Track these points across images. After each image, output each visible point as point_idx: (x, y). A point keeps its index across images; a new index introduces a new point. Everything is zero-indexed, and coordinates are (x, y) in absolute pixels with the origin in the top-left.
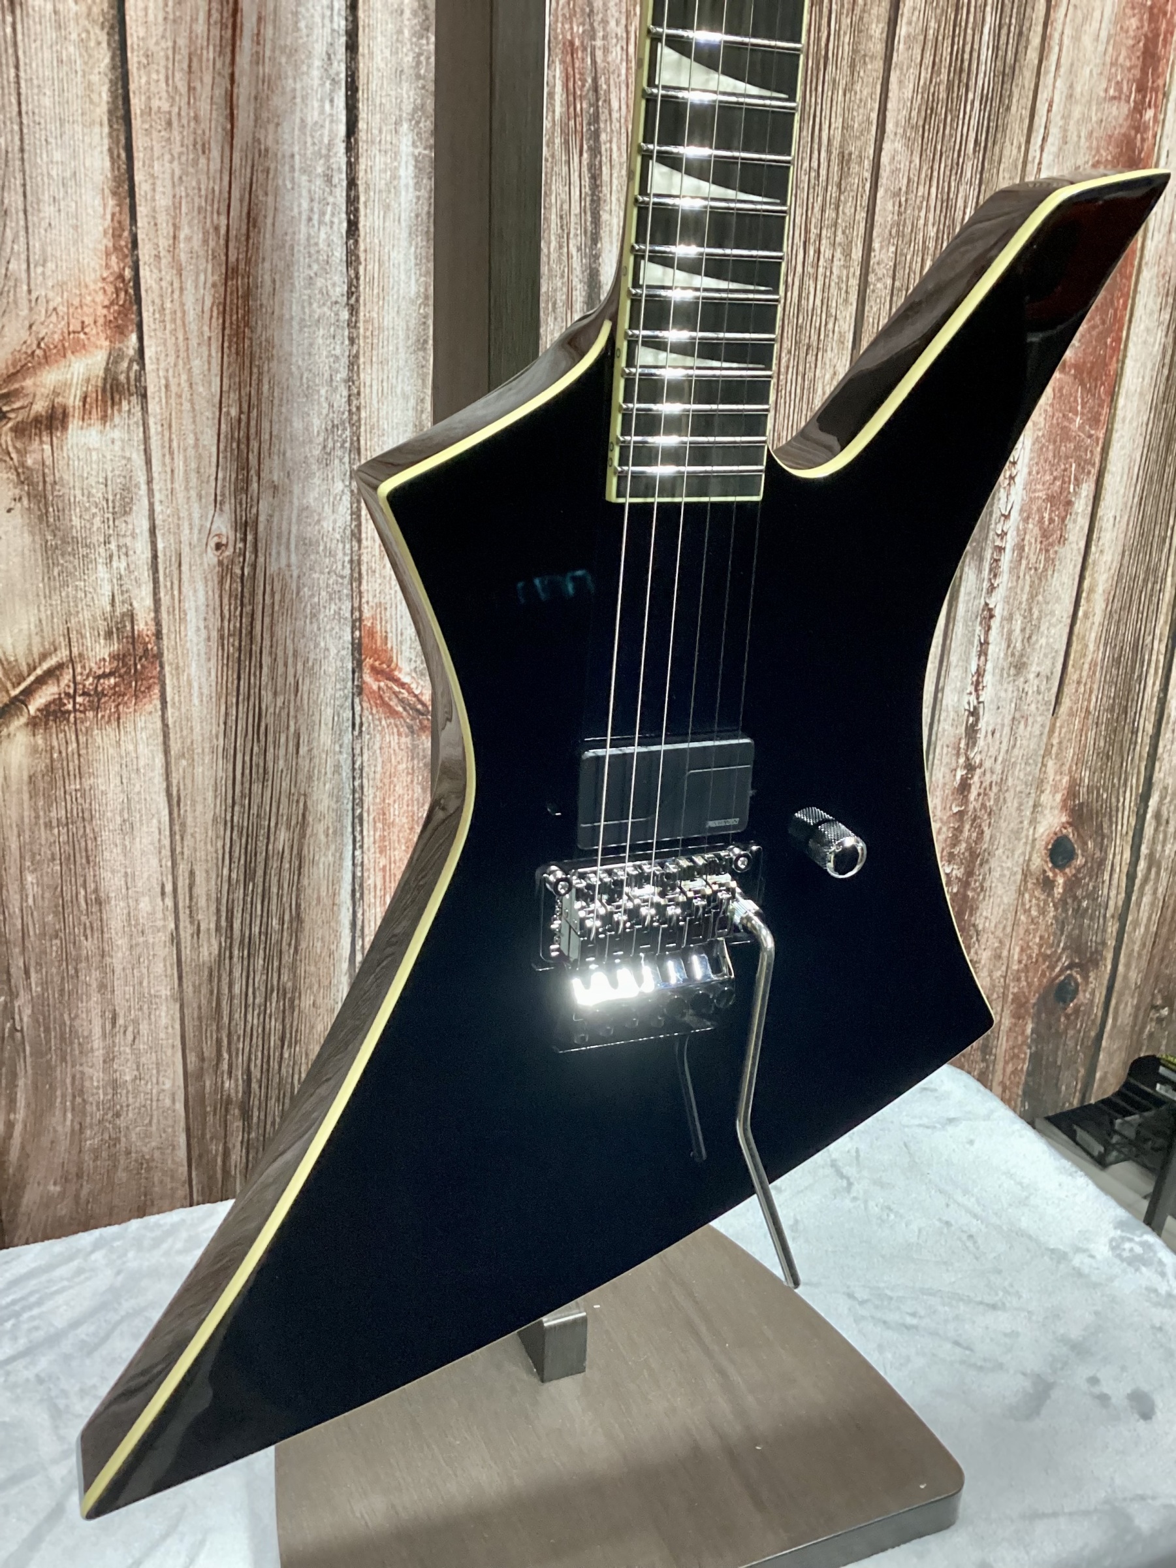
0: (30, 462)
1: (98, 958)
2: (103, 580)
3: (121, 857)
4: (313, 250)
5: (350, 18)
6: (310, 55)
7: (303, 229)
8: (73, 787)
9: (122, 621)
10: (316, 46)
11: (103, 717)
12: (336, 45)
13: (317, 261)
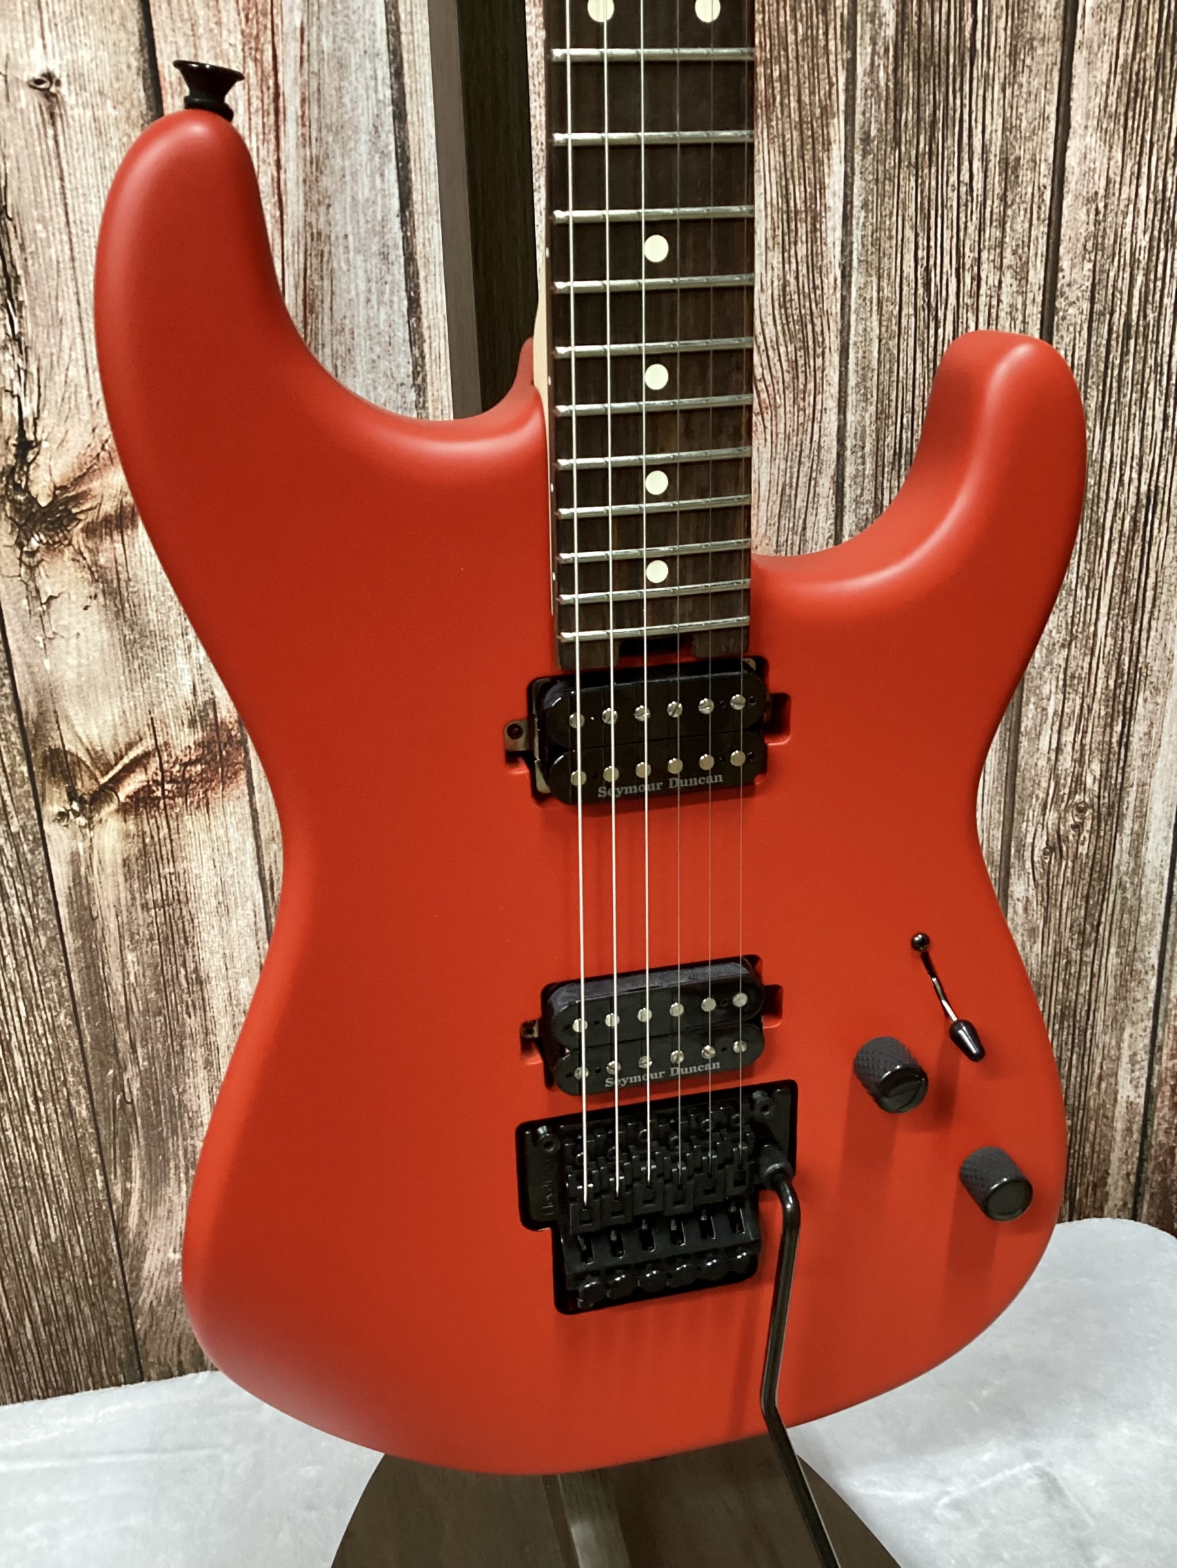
0: (102, 561)
1: (202, 1036)
2: (182, 670)
3: (218, 938)
4: (374, 332)
5: (395, 86)
6: (356, 130)
7: (362, 311)
8: (167, 870)
9: (205, 710)
10: (361, 119)
11: (192, 803)
12: (383, 116)
13: (379, 343)
